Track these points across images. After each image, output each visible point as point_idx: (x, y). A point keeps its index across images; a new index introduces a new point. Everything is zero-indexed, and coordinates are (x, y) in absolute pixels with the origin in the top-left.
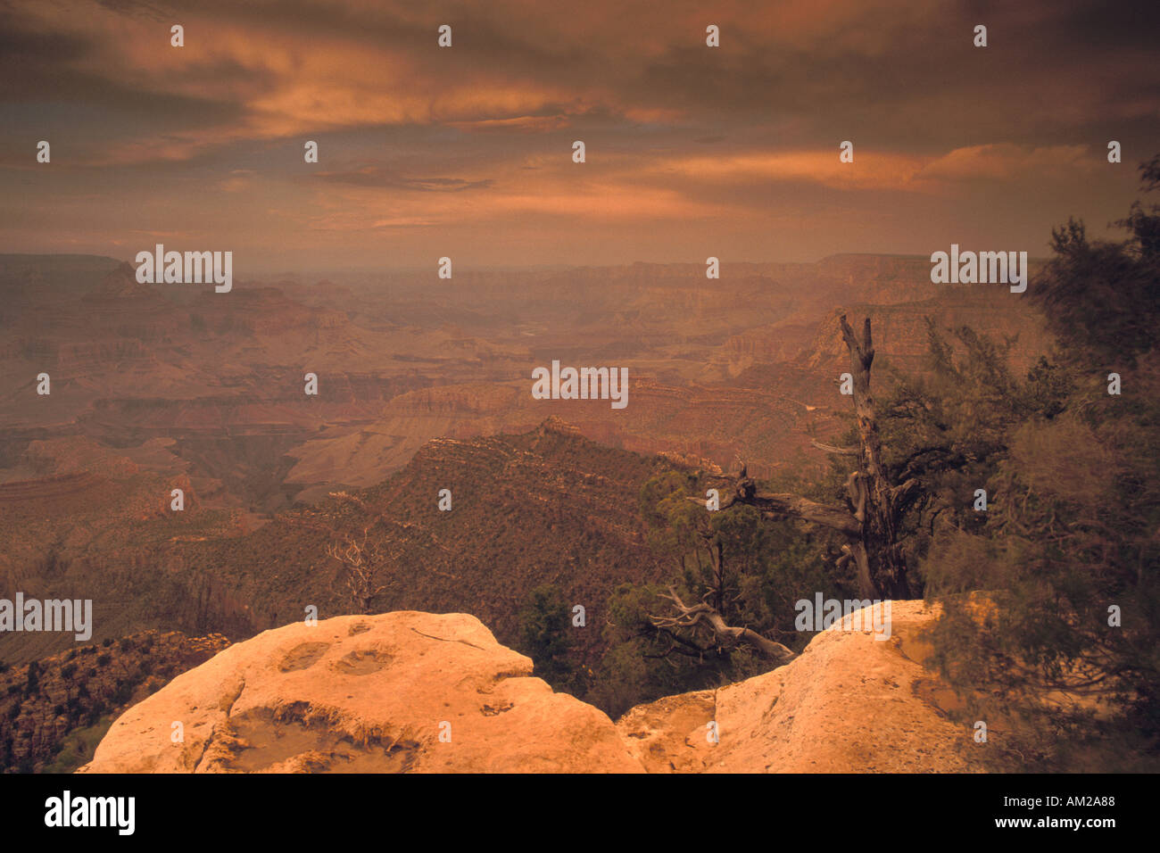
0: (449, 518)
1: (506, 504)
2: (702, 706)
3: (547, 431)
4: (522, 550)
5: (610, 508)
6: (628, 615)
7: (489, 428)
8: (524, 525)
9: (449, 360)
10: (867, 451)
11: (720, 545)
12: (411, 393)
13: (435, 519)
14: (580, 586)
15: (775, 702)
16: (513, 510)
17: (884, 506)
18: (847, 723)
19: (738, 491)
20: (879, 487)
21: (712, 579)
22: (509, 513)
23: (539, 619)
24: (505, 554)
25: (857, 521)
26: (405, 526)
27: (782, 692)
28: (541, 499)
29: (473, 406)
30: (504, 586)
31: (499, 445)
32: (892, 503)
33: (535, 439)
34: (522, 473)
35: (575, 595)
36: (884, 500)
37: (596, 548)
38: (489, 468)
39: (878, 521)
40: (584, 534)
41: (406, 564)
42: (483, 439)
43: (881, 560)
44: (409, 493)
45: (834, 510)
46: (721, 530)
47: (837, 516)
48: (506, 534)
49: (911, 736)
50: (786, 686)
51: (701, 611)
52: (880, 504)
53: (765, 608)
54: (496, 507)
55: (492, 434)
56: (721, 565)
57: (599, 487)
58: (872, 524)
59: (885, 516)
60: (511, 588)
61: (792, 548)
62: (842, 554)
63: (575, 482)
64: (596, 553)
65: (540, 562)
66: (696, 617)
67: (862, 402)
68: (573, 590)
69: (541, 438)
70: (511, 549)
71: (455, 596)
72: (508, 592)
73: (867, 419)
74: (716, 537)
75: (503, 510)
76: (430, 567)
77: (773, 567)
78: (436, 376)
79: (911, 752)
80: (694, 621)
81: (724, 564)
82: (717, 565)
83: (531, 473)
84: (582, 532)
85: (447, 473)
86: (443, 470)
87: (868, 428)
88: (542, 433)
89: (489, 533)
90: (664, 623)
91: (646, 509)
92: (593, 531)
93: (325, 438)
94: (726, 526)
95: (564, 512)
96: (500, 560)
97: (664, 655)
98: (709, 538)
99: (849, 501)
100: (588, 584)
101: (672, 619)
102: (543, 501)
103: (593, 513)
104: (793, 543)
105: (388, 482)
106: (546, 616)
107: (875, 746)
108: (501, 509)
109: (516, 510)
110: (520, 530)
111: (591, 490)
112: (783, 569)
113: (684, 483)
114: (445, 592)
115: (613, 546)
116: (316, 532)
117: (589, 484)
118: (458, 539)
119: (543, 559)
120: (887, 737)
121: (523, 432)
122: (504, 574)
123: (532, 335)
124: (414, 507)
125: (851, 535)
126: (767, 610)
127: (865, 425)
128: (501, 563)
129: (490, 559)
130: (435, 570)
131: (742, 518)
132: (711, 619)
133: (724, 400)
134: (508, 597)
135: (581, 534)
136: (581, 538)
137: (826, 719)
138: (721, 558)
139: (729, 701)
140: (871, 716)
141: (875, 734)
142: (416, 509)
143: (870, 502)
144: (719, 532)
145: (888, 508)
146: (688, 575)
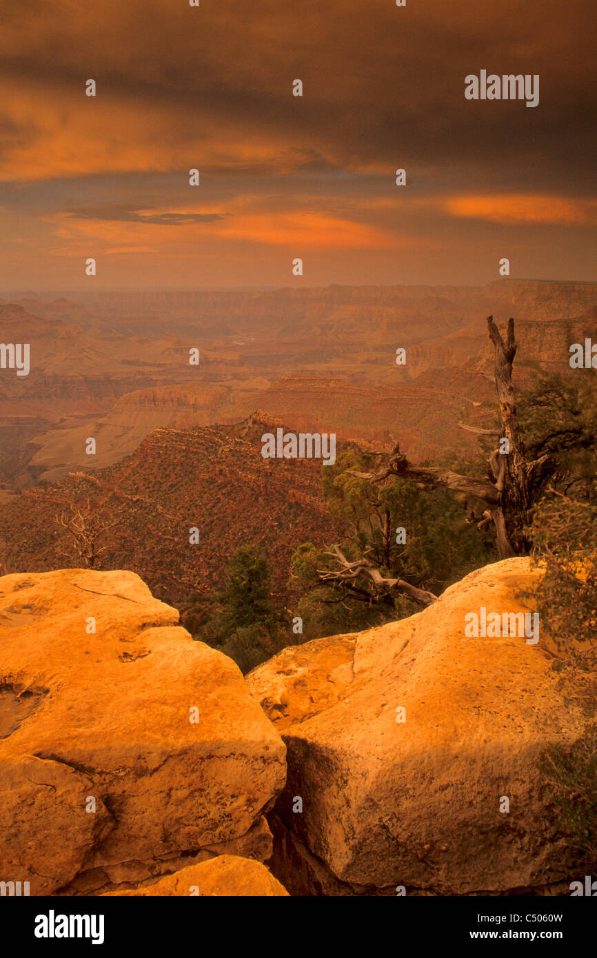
0: (172, 492)
1: (220, 481)
2: (346, 647)
3: (254, 422)
4: (234, 517)
5: (307, 484)
6: (308, 569)
7: (206, 421)
8: (235, 498)
9: (170, 364)
10: (507, 431)
11: (388, 513)
12: (138, 391)
13: (161, 493)
14: (282, 546)
15: (406, 645)
16: (225, 486)
17: (521, 478)
18: (460, 666)
19: (391, 465)
20: (517, 462)
21: (382, 539)
22: (223, 488)
23: (242, 572)
24: (221, 520)
25: (497, 491)
26: (134, 499)
27: (413, 635)
28: (249, 476)
29: (192, 401)
30: (219, 545)
31: (214, 434)
32: (528, 475)
33: (245, 428)
34: (233, 455)
35: (278, 553)
36: (521, 473)
37: (296, 516)
38: (206, 453)
39: (515, 491)
40: (286, 504)
41: (136, 529)
42: (200, 428)
43: (516, 523)
44: (138, 473)
45: (477, 481)
46: (388, 500)
47: (479, 486)
48: (220, 505)
49: (517, 677)
50: (417, 630)
51: (360, 566)
52: (517, 476)
53: (425, 563)
54: (212, 483)
55: (208, 425)
56: (388, 528)
57: (299, 467)
58: (510, 493)
59: (521, 486)
60: (225, 547)
61: (448, 514)
62: (483, 518)
63: (278, 463)
64: (296, 520)
65: (249, 527)
66: (358, 570)
67: (504, 390)
68: (277, 548)
69: (250, 428)
70: (224, 517)
71: (178, 554)
72: (222, 551)
73: (508, 405)
74: (384, 505)
75: (218, 486)
76: (156, 532)
77: (432, 530)
78: (160, 378)
79: (516, 692)
80: (355, 573)
81: (390, 527)
82: (385, 528)
83: (242, 456)
84: (284, 502)
85: (169, 456)
86: (166, 454)
87: (508, 412)
88: (250, 424)
89: (206, 504)
90: (330, 576)
91: (327, 482)
92: (293, 501)
93: (64, 428)
94: (392, 496)
95: (269, 486)
96: (216, 525)
97: (339, 601)
98: (378, 506)
99: (490, 474)
100: (289, 544)
101: (335, 573)
102: (251, 478)
103: (293, 487)
104: (449, 511)
105: (119, 464)
106: (247, 569)
107: (483, 687)
108: (216, 484)
109: (229, 486)
110: (232, 502)
111: (292, 470)
112: (442, 530)
113: (358, 462)
114: (169, 551)
115: (310, 514)
116: (58, 504)
117: (291, 464)
118: (179, 509)
119: (252, 524)
120: (495, 678)
121: (235, 423)
122: (219, 537)
123: (242, 344)
124: (142, 484)
125: (491, 502)
126: (426, 564)
127: (506, 409)
128: (217, 527)
129: (207, 525)
130: (161, 534)
131: (407, 490)
132: (369, 572)
133: (404, 397)
134: (223, 555)
135: (283, 505)
136: (283, 508)
137: (442, 662)
138: (389, 522)
139: (367, 643)
140: (483, 660)
141: (484, 676)
142: (144, 485)
143: (508, 475)
144: (386, 501)
145: (524, 479)
146: (362, 536)
